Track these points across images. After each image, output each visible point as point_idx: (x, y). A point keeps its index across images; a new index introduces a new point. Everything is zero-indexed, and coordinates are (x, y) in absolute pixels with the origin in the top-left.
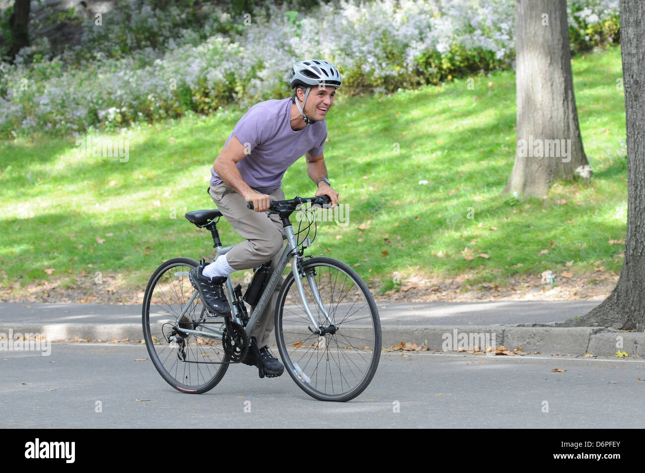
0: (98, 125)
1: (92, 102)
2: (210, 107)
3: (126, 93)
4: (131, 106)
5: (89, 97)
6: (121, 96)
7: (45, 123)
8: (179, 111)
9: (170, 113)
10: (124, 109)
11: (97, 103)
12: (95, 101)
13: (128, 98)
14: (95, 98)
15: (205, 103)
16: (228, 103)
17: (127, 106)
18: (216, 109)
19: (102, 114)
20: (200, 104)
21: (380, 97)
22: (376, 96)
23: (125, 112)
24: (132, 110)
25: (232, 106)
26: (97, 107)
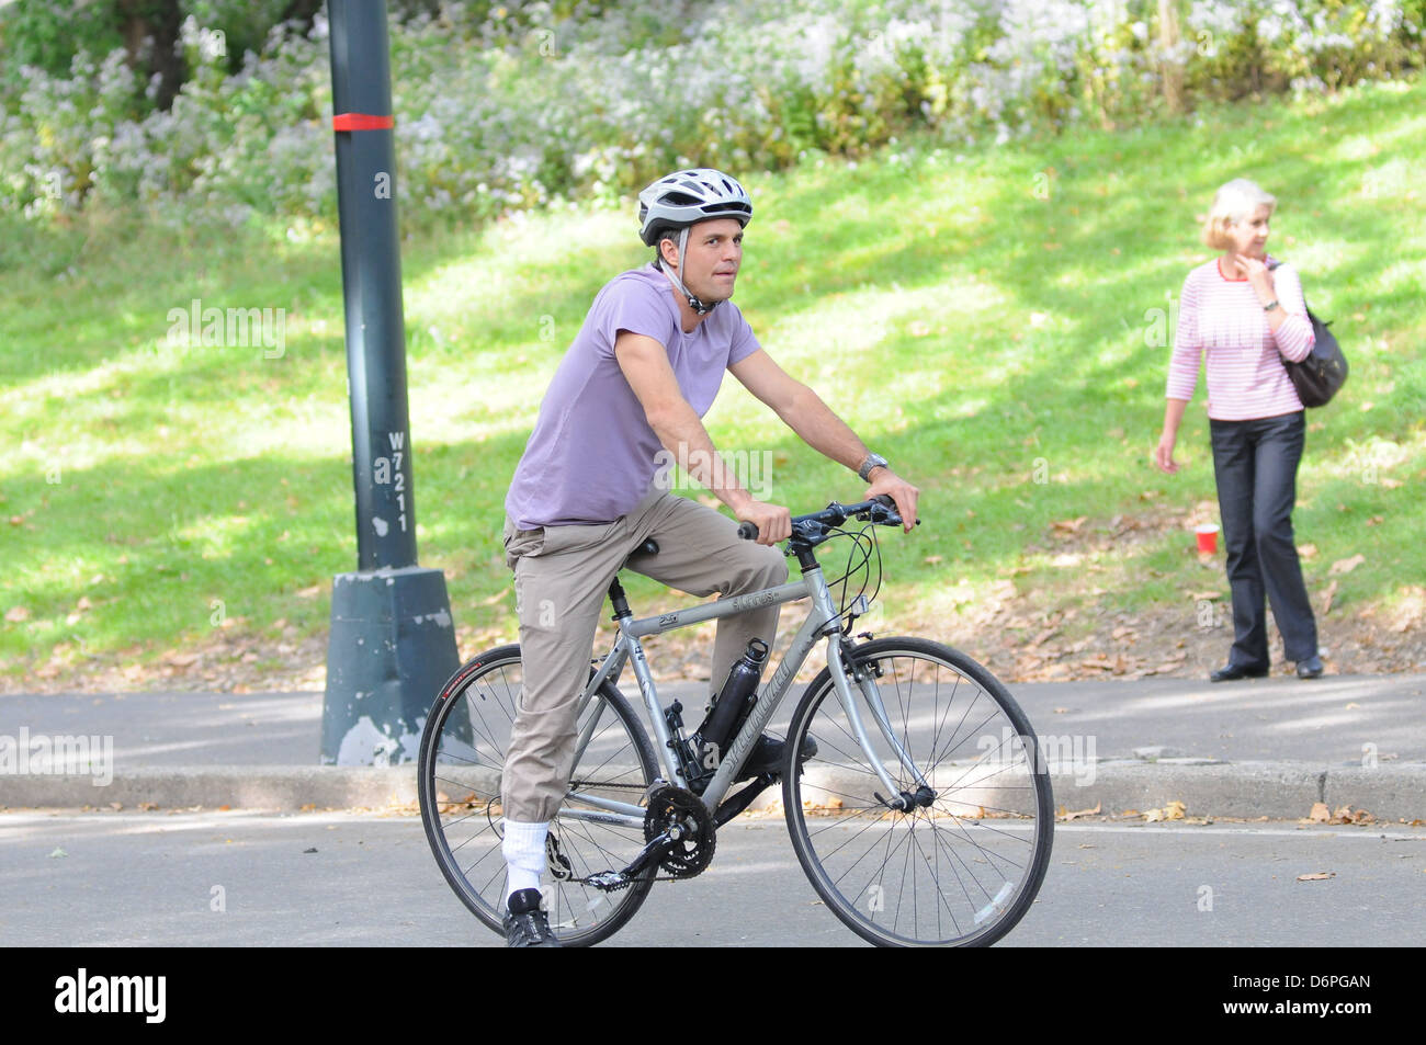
0: (573, 191)
1: (552, 134)
2: (862, 140)
3: (643, 110)
4: (657, 142)
5: (543, 122)
6: (631, 117)
7: (430, 192)
8: (781, 151)
9: (761, 156)
10: (640, 150)
11: (565, 135)
12: (558, 129)
13: (647, 122)
14: (560, 122)
15: (851, 130)
16: (912, 127)
17: (647, 143)
18: (881, 142)
19: (582, 164)
20: (837, 133)
21: (1309, 103)
22: (1299, 97)
23: (641, 157)
24: (659, 152)
25: (921, 135)
26: (565, 146)
